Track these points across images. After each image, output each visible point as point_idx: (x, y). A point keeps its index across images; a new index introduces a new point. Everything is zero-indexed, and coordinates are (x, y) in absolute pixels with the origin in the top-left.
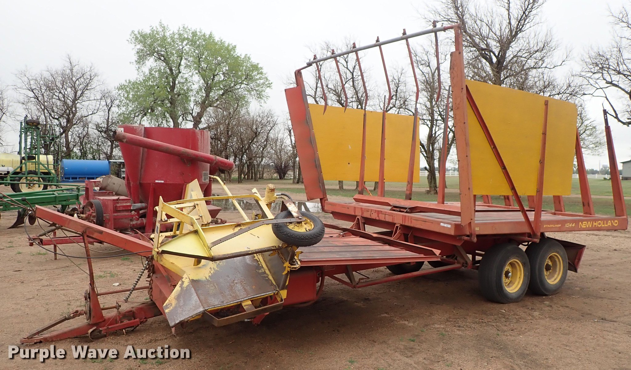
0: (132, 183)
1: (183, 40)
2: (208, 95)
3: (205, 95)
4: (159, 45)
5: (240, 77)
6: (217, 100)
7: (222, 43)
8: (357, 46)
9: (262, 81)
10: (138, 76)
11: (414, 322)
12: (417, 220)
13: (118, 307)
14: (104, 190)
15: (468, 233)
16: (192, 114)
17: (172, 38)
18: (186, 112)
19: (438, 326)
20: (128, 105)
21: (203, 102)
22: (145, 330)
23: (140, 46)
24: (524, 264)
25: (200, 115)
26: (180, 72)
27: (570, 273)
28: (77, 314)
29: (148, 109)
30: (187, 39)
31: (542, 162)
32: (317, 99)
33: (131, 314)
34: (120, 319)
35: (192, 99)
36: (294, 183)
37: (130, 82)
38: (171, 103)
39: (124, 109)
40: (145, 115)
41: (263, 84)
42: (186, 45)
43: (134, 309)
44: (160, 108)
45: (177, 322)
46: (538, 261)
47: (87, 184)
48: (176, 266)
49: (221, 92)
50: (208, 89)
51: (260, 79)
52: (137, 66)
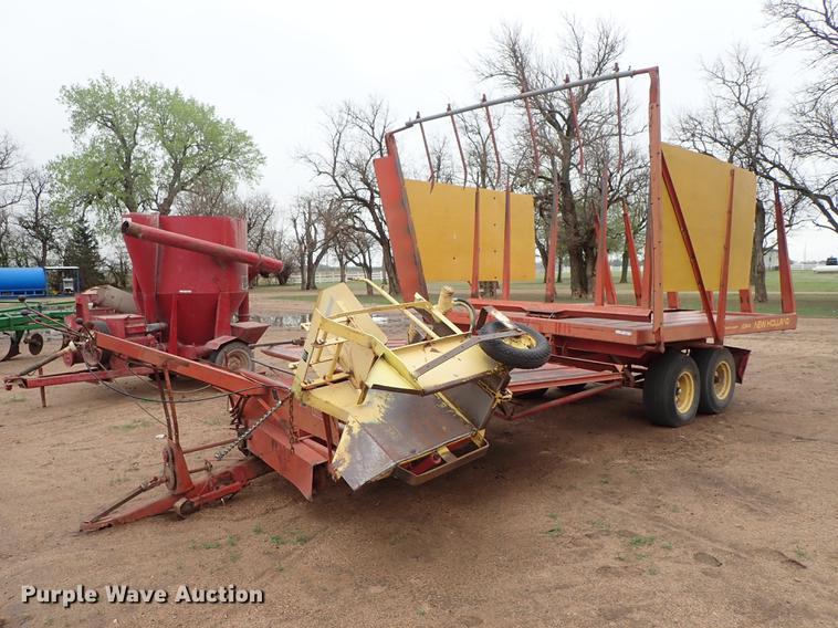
0: (145, 296)
1: (138, 99)
2: (177, 175)
3: (172, 175)
4: (105, 106)
5: (221, 150)
6: (192, 181)
7: (192, 102)
8: (489, 100)
9: (251, 155)
10: (76, 150)
11: (588, 459)
12: (578, 327)
13: (208, 469)
14: (101, 307)
15: (654, 342)
16: (156, 201)
17: (121, 96)
18: (147, 200)
19: (620, 462)
20: (64, 190)
21: (172, 185)
22: (246, 497)
23: (75, 108)
24: (695, 378)
25: (168, 202)
26: (136, 144)
27: (737, 384)
28: (156, 482)
29: (93, 195)
30: (144, 97)
31: (727, 248)
32: (337, 179)
33: (227, 477)
34: (215, 484)
35: (155, 180)
36: (303, 289)
37: (64, 159)
38: (126, 186)
39: (58, 196)
40: (90, 203)
41: (254, 159)
42: (143, 105)
43: (230, 469)
44: (110, 194)
45: (362, 484)
46: (708, 371)
47: (79, 300)
48: (333, 406)
49: (196, 171)
50: (178, 167)
51: (249, 151)
52: (73, 136)
